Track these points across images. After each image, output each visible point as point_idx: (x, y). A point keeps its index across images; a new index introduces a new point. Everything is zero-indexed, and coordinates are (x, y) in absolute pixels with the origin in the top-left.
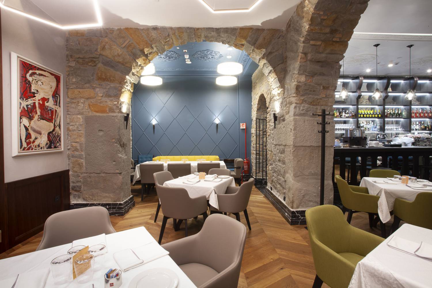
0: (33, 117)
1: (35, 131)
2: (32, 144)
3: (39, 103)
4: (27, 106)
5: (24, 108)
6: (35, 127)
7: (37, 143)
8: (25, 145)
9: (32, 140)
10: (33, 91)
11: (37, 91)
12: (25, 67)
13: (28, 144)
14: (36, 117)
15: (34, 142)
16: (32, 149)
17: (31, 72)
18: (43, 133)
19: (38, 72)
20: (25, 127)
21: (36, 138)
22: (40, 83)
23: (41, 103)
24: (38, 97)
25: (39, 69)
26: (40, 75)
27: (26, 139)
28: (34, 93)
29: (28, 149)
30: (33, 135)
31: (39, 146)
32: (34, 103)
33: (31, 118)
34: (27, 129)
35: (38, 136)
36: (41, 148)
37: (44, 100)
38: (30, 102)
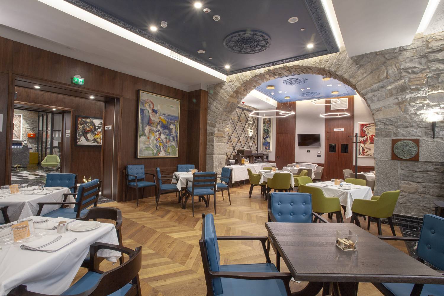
0: (366, 143)
1: (367, 148)
2: (365, 153)
3: (370, 138)
4: (363, 139)
5: (361, 140)
6: (367, 147)
7: (368, 153)
8: (362, 153)
9: (365, 152)
10: (366, 133)
11: (369, 133)
12: (362, 126)
13: (363, 153)
14: (368, 143)
15: (366, 153)
16: (365, 155)
17: (365, 126)
18: (371, 149)
19: (369, 125)
20: (362, 147)
21: (367, 151)
22: (370, 129)
23: (371, 137)
24: (369, 135)
25: (369, 124)
26: (370, 126)
27: (362, 151)
28: (367, 134)
29: (363, 155)
30: (366, 150)
31: (369, 154)
32: (367, 138)
33: (365, 144)
34: (363, 148)
35: (369, 150)
36: (370, 155)
37: (372, 136)
38: (365, 138)
